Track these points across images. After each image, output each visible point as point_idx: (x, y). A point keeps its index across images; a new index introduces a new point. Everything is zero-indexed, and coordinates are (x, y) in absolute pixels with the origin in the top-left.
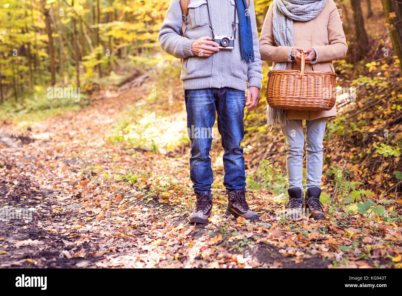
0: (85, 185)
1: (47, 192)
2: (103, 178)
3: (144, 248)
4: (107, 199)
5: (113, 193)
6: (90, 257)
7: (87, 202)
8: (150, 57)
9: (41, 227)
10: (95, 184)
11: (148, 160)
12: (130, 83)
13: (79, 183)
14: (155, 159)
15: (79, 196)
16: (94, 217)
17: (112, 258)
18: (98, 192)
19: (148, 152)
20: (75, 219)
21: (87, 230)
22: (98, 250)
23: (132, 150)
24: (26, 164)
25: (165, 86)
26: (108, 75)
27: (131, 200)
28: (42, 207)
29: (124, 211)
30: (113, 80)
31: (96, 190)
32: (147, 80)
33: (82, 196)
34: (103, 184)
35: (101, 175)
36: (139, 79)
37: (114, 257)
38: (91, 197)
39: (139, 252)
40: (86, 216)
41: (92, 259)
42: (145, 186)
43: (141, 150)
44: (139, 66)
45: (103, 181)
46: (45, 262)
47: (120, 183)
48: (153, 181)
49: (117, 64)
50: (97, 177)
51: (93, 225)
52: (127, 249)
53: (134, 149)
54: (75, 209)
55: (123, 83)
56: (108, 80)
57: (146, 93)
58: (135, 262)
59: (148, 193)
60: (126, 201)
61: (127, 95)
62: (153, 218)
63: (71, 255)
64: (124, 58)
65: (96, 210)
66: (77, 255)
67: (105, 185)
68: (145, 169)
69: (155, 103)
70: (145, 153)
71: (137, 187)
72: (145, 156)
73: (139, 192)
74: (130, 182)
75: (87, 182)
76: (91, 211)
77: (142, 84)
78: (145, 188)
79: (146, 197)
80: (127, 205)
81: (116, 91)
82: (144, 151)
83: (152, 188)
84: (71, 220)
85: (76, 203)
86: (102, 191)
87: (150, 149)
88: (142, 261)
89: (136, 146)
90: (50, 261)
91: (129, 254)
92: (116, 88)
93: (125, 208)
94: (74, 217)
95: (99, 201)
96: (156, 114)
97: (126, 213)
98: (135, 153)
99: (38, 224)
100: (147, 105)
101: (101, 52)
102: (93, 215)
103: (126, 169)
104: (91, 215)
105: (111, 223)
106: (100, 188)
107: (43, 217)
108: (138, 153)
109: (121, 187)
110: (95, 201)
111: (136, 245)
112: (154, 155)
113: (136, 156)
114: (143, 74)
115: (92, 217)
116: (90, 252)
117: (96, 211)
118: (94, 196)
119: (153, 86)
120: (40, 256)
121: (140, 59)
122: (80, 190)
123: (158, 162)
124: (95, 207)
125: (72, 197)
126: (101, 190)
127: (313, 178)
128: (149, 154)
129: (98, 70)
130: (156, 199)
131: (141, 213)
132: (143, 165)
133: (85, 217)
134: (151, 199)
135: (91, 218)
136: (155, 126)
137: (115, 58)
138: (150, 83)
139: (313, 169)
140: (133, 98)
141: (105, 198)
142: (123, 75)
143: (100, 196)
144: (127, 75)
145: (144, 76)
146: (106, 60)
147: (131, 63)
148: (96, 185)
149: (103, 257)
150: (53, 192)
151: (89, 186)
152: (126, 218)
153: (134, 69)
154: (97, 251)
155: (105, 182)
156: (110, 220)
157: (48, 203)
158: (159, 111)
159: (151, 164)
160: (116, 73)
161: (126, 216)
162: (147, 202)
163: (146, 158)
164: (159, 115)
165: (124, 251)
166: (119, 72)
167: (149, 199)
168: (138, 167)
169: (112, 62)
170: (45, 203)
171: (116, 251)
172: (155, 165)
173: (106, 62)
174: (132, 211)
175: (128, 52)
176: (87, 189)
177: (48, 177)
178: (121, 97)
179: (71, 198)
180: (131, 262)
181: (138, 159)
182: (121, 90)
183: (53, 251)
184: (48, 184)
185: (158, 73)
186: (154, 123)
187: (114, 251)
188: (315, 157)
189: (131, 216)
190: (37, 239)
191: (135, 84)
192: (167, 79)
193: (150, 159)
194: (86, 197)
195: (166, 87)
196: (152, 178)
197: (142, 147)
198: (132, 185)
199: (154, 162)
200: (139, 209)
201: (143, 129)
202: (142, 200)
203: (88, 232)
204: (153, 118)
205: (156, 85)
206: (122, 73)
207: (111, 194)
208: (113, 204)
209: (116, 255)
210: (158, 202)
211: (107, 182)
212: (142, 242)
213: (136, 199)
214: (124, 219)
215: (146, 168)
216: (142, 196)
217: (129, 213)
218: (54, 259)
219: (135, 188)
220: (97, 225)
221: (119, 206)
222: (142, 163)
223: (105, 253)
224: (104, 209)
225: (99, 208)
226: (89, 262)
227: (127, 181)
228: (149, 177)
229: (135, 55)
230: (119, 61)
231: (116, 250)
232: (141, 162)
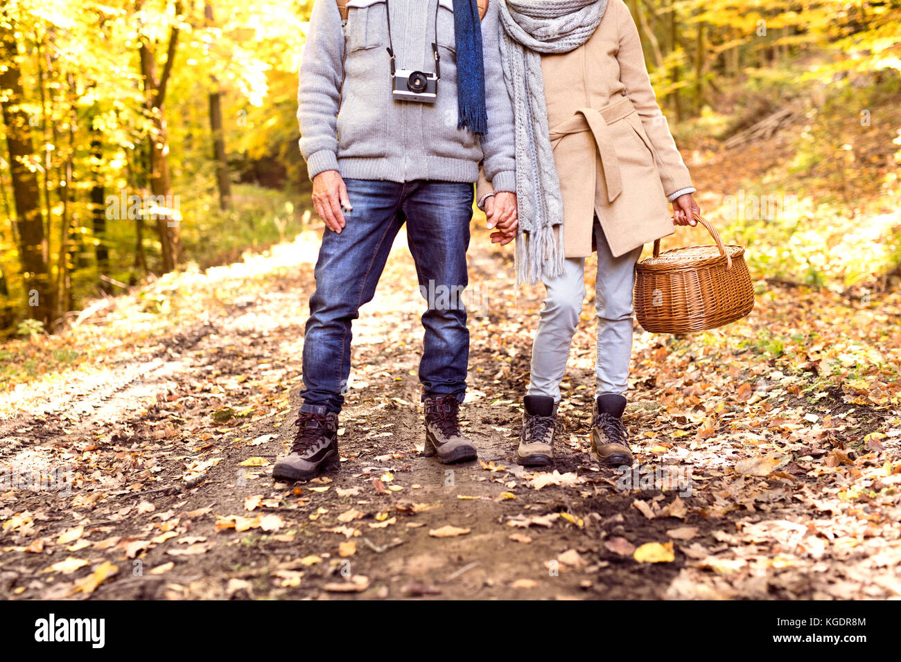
0: (661, 359)
1: (579, 372)
2: (701, 344)
3: (822, 506)
4: (716, 391)
5: (729, 378)
6: (696, 519)
7: (671, 397)
8: (795, 67)
9: (578, 447)
10: (684, 358)
11: (800, 307)
12: (747, 132)
13: (647, 356)
14: (817, 304)
15: (650, 384)
16: (692, 431)
17: (746, 524)
18: (694, 376)
19: (801, 288)
20: (649, 433)
21: (680, 458)
22: (712, 505)
23: (762, 283)
24: (527, 312)
25: (835, 133)
26: (696, 114)
27: (773, 395)
28: (574, 405)
29: (761, 420)
30: (707, 127)
31: (688, 371)
32: (787, 122)
33: (658, 384)
34: (702, 359)
35: (697, 339)
36: (770, 122)
37: (753, 523)
38: (679, 386)
39: (810, 515)
40: (672, 427)
41: (703, 523)
42: (805, 364)
43: (782, 283)
44: (770, 90)
45: (702, 351)
46: (600, 522)
47: (744, 356)
48: (823, 353)
49: (716, 89)
50: (688, 342)
51: (693, 447)
52: (780, 505)
53: (767, 280)
54: (645, 411)
55: (732, 132)
56: (696, 126)
57: (786, 152)
58: (805, 537)
59: (815, 380)
60: (763, 398)
61: (740, 157)
62: (834, 438)
63: (654, 511)
64: (732, 75)
65: (694, 414)
66: (668, 511)
67: (709, 361)
68: (797, 327)
69: (810, 175)
70: (793, 290)
71: (785, 367)
72: (794, 297)
73: (793, 378)
74: (767, 354)
75: (665, 353)
76: (684, 418)
77: (775, 131)
78: (806, 370)
79: (810, 389)
80: (764, 407)
81: (716, 150)
82: (790, 286)
83: (825, 369)
84: (640, 436)
85: (645, 398)
86: (701, 374)
87: (803, 282)
88: (820, 535)
89: (770, 275)
90: (609, 520)
91: (788, 517)
92: (714, 143)
93: (761, 413)
94: (645, 429)
95: (697, 395)
96: (815, 199)
97: (766, 424)
98: (770, 290)
99: (571, 440)
100: (790, 179)
101: (681, 63)
102: (688, 426)
103: (751, 326)
104: (683, 427)
105: (734, 447)
106: (697, 368)
107: (580, 426)
108: (776, 291)
109: (746, 365)
110: (687, 395)
111: (799, 497)
112: (815, 294)
113: (772, 296)
114: (778, 108)
115: (685, 430)
116: (695, 508)
117: (695, 417)
118: (686, 384)
119: (804, 135)
120: (587, 509)
121: (771, 74)
122: (652, 371)
123: (827, 309)
124: (690, 409)
125: (635, 385)
126: (699, 372)
127: (609, 377)
128: (802, 293)
129: (672, 104)
130: (835, 394)
131: (802, 426)
132: (791, 317)
133: (671, 431)
134: (825, 394)
135: (686, 433)
136: (811, 228)
137: (712, 75)
138: (797, 128)
139: (609, 358)
140: (756, 166)
141: (712, 389)
142: (732, 112)
143: (698, 385)
144: (741, 113)
145: (780, 114)
146: (690, 81)
147: (750, 85)
148: (688, 359)
149: (725, 519)
150: (592, 374)
151: (672, 362)
152: (767, 436)
153: (756, 97)
154: (711, 507)
155: (706, 354)
156: (730, 438)
157: (586, 396)
158: (821, 193)
159: (809, 315)
160: (715, 110)
161: (766, 432)
162: (813, 402)
163: (796, 300)
164: (822, 202)
165: (774, 510)
166: (720, 108)
167: (818, 396)
168: (779, 322)
169: (704, 83)
170: (578, 396)
171: (754, 510)
172: (819, 318)
173: (691, 86)
174: (780, 419)
175: (741, 61)
176: (667, 368)
177: (578, 342)
178: (728, 164)
179: (632, 387)
180: (794, 535)
181: (777, 305)
182: (727, 149)
183: (612, 501)
184: (580, 356)
185: (814, 105)
186: (810, 220)
187: (750, 508)
188: (612, 332)
189: (779, 432)
190: (574, 472)
191: (760, 133)
192: (837, 118)
193: (804, 304)
194: (667, 385)
195: (837, 136)
196: (818, 347)
197: (786, 277)
198: (772, 363)
199: (816, 310)
200: (797, 417)
201: (784, 234)
202: (801, 396)
203: (683, 463)
204: (808, 208)
205: (812, 133)
206: (729, 109)
207: (726, 381)
208: (731, 403)
209: (757, 518)
210: (842, 401)
211: (711, 353)
212: (815, 492)
213: (785, 392)
214: (762, 437)
215: (800, 324)
216: (801, 388)
217: (772, 424)
218: (619, 518)
219: (781, 369)
220: (701, 450)
221: (747, 409)
222: (790, 313)
223: (728, 513)
224: (713, 414)
225: (700, 412)
226: (697, 529)
227: (762, 353)
228: (812, 345)
229: (758, 66)
230: (720, 81)
231: (754, 506)
232: (784, 311)
